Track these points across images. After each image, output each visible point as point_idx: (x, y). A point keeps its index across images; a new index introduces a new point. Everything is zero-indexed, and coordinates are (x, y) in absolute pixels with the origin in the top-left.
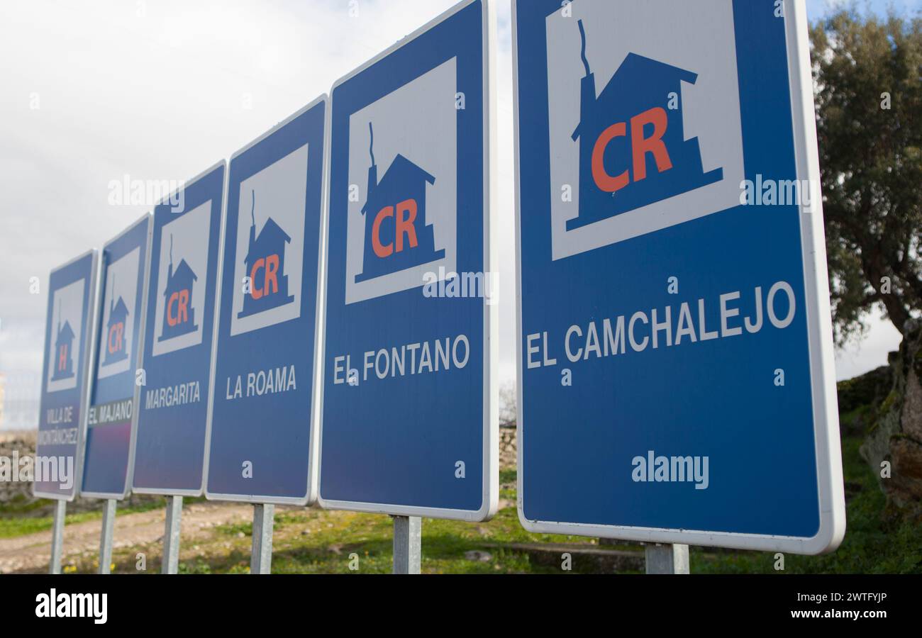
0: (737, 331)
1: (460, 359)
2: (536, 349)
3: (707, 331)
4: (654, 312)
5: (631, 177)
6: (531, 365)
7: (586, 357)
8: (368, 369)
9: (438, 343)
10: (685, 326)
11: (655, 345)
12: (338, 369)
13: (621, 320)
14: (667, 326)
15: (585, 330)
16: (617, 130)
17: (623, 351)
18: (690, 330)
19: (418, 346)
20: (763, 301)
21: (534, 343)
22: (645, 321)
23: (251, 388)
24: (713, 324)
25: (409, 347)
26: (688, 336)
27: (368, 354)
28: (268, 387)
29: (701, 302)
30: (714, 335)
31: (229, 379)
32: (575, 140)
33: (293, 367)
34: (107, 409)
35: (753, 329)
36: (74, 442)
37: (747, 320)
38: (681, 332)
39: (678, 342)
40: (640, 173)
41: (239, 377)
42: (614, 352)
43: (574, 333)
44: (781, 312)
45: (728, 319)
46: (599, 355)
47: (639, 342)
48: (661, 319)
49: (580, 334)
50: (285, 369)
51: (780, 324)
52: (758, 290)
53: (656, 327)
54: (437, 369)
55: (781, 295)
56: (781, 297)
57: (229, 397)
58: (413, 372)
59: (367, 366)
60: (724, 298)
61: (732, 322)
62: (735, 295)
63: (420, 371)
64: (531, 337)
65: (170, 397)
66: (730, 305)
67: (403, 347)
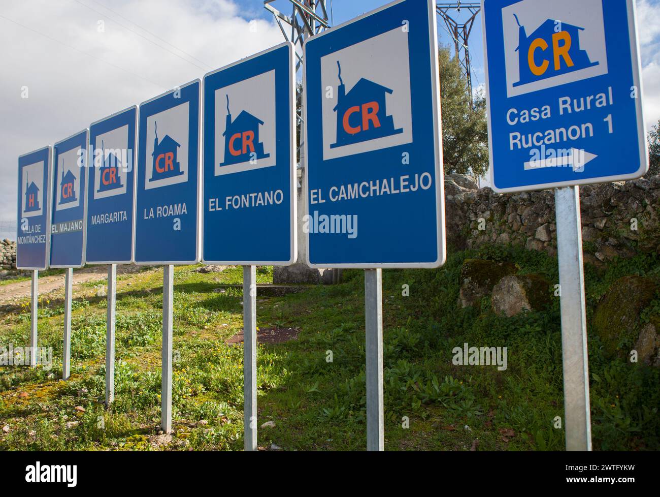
0: (408, 190)
1: (278, 200)
2: (315, 196)
3: (395, 190)
4: (371, 182)
5: (362, 128)
6: (313, 202)
7: (340, 199)
8: (229, 205)
9: (266, 194)
10: (385, 188)
11: (372, 195)
12: (211, 205)
13: (356, 185)
14: (377, 188)
15: (339, 189)
16: (356, 109)
17: (357, 197)
18: (387, 189)
19: (256, 194)
20: (418, 180)
21: (314, 194)
22: (367, 185)
23: (159, 214)
24: (397, 187)
25: (251, 195)
26: (386, 192)
27: (228, 198)
28: (170, 213)
29: (392, 179)
30: (397, 191)
31: (145, 210)
32: (335, 111)
33: (184, 204)
34: (64, 226)
35: (414, 190)
36: (44, 242)
37: (412, 186)
38: (383, 190)
39: (382, 194)
40: (366, 127)
41: (152, 209)
42: (353, 197)
43: (334, 190)
44: (426, 184)
45: (404, 186)
46: (346, 198)
47: (364, 193)
48: (374, 185)
49: (337, 190)
50: (180, 205)
51: (425, 188)
52: (416, 176)
53: (372, 188)
54: (266, 204)
55: (426, 177)
56: (426, 178)
57: (145, 218)
58: (253, 205)
59: (228, 203)
60: (402, 178)
61: (405, 187)
62: (407, 177)
63: (257, 205)
64: (312, 192)
65: (108, 218)
66: (404, 180)
67: (248, 195)
